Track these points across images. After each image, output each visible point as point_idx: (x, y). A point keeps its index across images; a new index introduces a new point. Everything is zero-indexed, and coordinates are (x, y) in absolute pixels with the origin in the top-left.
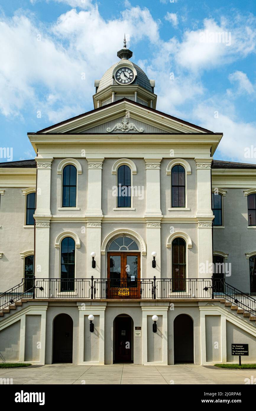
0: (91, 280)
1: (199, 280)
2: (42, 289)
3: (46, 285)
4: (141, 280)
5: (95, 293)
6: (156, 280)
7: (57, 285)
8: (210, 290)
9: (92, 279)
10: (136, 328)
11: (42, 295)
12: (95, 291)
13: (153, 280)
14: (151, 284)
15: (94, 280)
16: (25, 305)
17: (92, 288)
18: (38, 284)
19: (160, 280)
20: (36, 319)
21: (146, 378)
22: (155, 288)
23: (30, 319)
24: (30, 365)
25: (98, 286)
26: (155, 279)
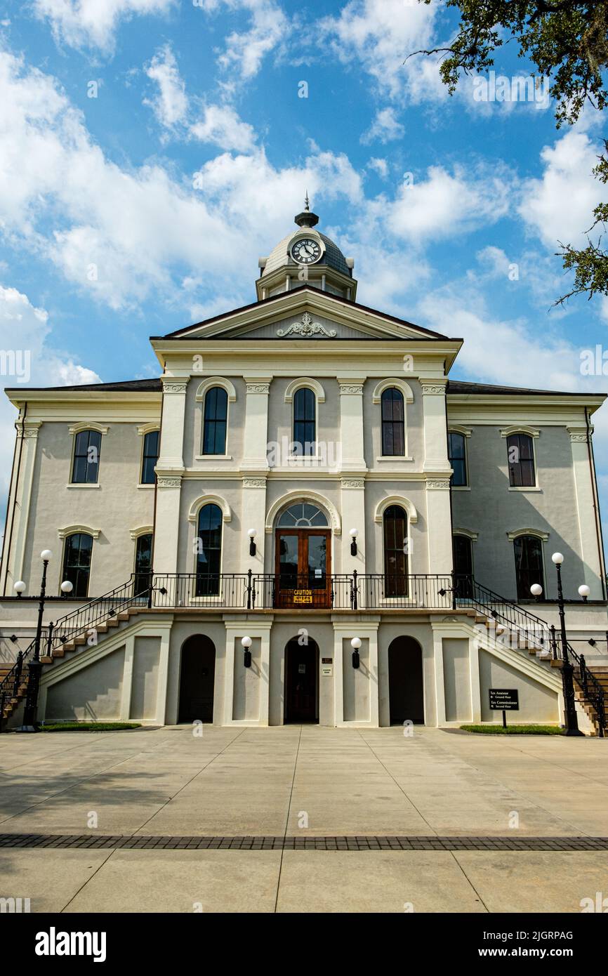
0: (247, 577)
1: (430, 577)
2: (163, 591)
3: (170, 585)
4: (333, 577)
5: (254, 599)
6: (358, 577)
7: (190, 584)
8: (450, 595)
9: (250, 574)
10: (323, 660)
11: (164, 602)
12: (254, 595)
13: (352, 577)
14: (349, 584)
15: (253, 577)
16: (134, 620)
17: (249, 589)
18: (158, 582)
19: (364, 577)
20: (152, 643)
21: (339, 752)
22: (356, 590)
23: (142, 643)
24: (139, 726)
25: (259, 587)
26: (355, 575)
